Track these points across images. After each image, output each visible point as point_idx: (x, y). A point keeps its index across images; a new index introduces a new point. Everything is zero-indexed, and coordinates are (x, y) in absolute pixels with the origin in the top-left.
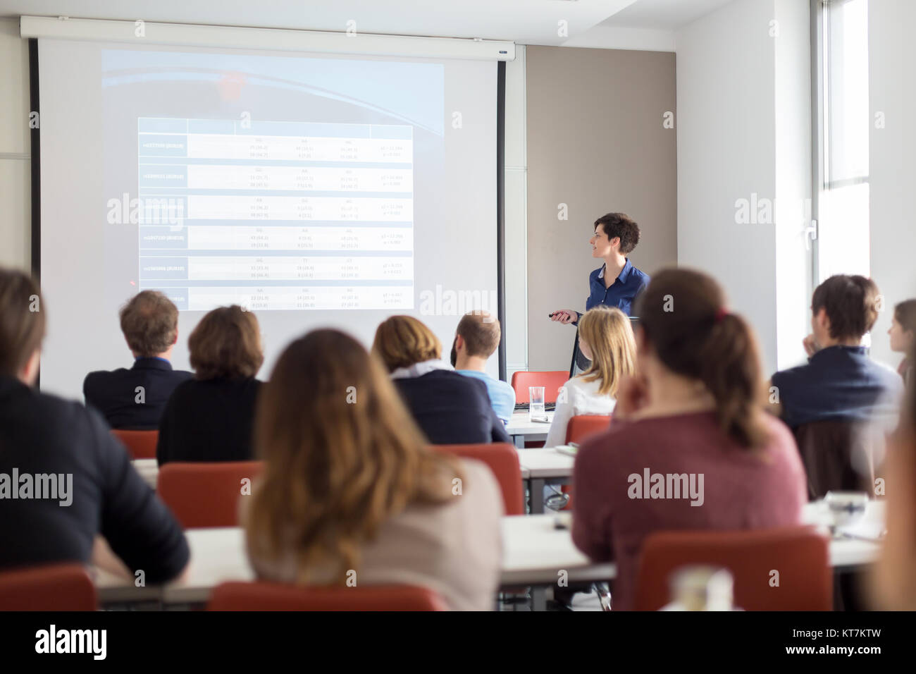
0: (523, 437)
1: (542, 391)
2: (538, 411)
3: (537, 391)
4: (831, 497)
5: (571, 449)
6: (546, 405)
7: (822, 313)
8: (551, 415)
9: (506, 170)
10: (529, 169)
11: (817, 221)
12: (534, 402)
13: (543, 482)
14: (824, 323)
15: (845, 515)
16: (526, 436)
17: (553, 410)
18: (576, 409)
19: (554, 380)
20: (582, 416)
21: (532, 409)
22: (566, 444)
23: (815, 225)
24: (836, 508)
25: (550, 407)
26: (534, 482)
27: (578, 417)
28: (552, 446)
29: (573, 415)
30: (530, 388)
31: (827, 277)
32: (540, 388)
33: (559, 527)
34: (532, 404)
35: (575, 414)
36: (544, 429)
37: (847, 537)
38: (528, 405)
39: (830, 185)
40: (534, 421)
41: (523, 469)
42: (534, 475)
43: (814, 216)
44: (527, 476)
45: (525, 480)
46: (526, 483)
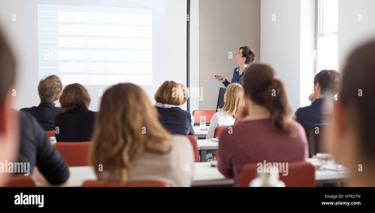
0: (197, 136)
1: (205, 117)
2: (203, 126)
3: (203, 117)
4: (319, 155)
5: (216, 139)
6: (206, 124)
7: (318, 84)
8: (208, 127)
9: (190, 28)
10: (199, 28)
11: (317, 50)
12: (201, 122)
13: (206, 152)
14: (318, 89)
15: (324, 161)
16: (199, 135)
17: (209, 125)
18: (218, 124)
19: (210, 114)
20: (220, 127)
21: (201, 125)
22: (215, 137)
23: (316, 52)
24: (321, 159)
25: (208, 124)
26: (202, 152)
27: (219, 127)
28: (209, 138)
29: (217, 127)
30: (200, 117)
31: (320, 71)
32: (204, 116)
33: (213, 166)
34: (201, 123)
35: (218, 126)
36: (205, 133)
37: (325, 169)
38: (199, 124)
39: (322, 35)
40: (201, 130)
41: (198, 147)
42: (202, 149)
43: (316, 48)
44: (199, 149)
45: (199, 151)
46: (199, 152)
